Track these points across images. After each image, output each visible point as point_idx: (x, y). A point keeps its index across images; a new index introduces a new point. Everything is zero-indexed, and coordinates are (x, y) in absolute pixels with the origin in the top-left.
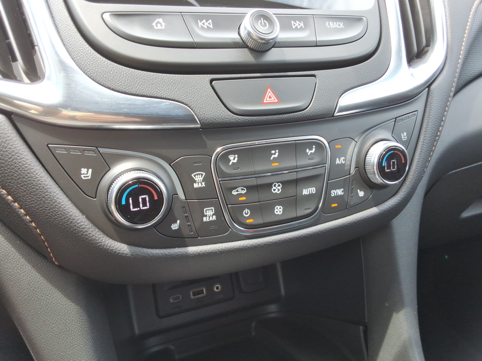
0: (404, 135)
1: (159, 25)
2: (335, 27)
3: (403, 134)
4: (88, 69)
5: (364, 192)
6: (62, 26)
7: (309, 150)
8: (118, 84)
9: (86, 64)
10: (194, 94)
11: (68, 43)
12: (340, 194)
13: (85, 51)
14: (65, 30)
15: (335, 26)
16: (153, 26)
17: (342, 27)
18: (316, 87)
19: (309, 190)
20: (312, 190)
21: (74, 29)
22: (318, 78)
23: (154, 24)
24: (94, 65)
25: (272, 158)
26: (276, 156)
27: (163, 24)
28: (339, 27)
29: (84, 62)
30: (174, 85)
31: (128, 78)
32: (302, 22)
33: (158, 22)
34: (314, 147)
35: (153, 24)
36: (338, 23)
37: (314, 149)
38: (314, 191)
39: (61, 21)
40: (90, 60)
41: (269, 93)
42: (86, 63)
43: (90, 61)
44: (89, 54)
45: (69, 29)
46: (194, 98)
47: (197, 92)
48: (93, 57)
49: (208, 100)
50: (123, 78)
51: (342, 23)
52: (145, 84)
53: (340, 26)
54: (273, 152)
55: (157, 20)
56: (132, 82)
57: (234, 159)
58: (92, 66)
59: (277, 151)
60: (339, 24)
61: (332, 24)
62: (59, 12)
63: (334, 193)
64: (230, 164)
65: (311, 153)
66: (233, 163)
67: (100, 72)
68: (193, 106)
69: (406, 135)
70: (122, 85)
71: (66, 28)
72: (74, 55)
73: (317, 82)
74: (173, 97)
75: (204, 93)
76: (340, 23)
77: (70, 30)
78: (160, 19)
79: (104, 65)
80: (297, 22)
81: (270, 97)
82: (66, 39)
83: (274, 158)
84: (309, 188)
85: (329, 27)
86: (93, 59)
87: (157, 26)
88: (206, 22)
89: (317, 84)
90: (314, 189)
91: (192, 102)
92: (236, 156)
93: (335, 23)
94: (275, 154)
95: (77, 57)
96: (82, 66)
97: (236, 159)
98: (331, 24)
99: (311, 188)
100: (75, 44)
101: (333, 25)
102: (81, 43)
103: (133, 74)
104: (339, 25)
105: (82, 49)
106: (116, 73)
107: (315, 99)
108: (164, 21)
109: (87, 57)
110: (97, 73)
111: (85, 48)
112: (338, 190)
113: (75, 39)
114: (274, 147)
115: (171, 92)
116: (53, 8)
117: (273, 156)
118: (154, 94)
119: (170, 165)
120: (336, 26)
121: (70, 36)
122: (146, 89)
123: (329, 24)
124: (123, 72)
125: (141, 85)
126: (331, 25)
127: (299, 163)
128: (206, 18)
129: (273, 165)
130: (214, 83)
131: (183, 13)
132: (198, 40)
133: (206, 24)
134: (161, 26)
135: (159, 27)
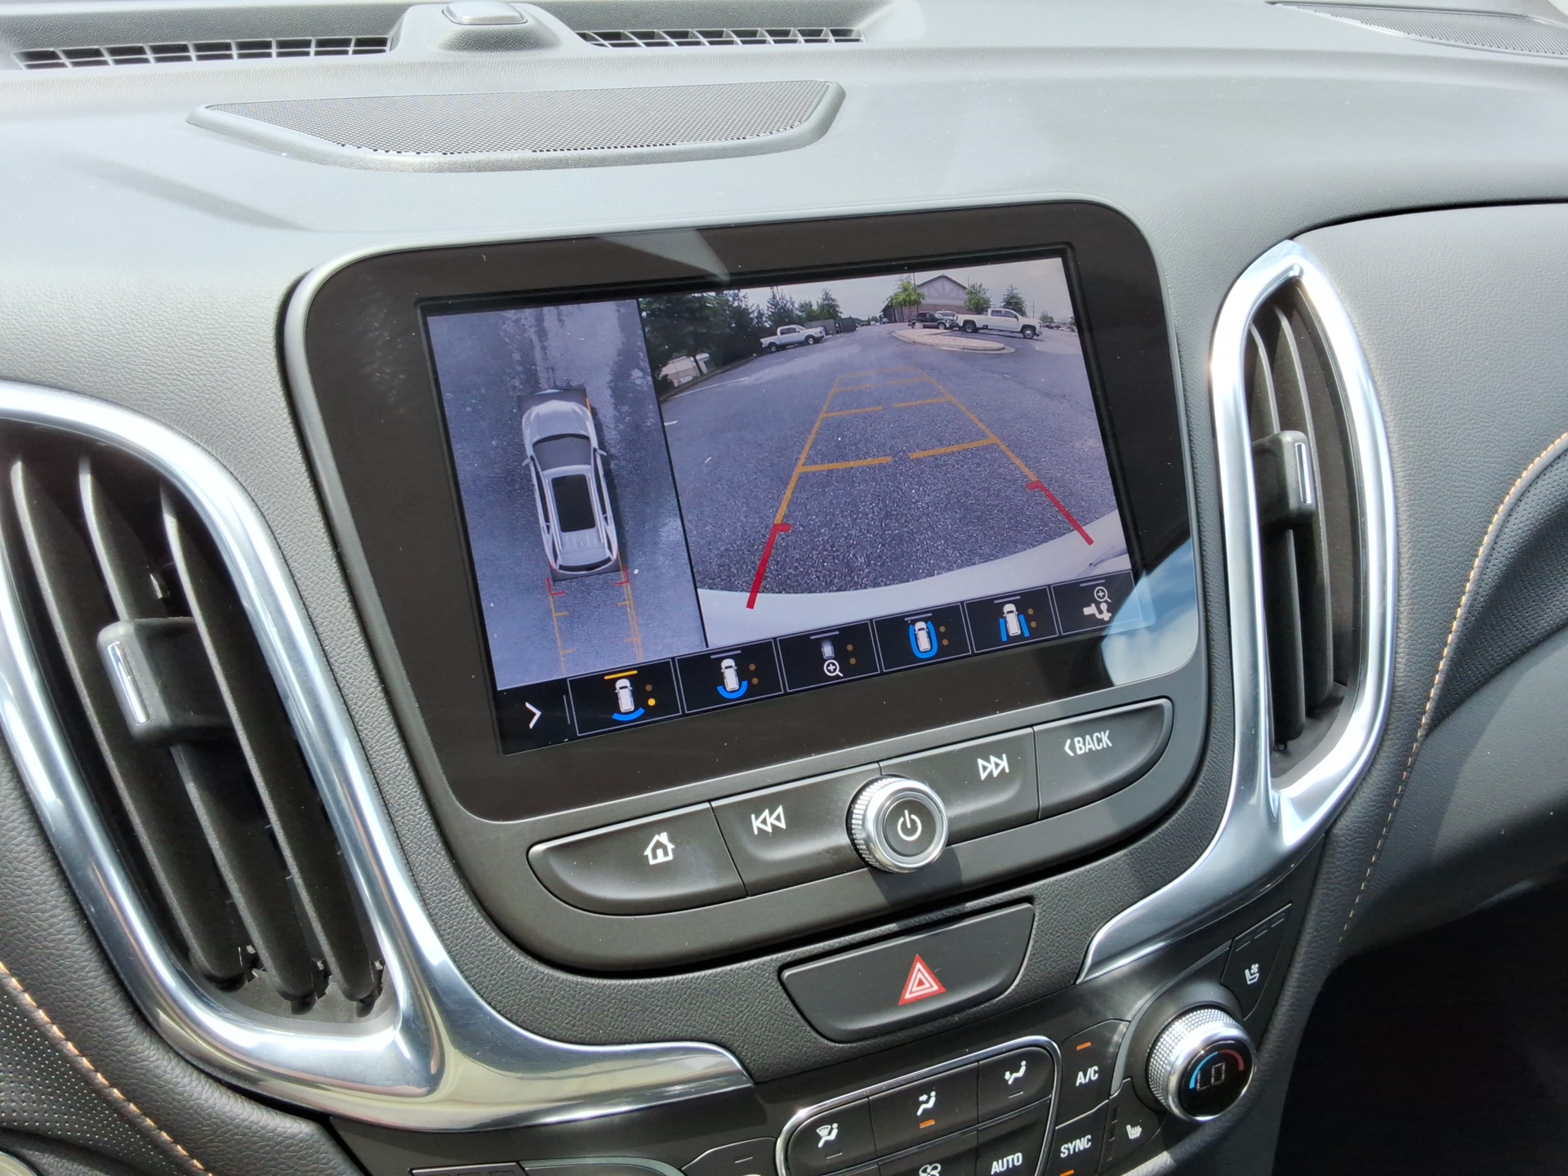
0: (1252, 972)
1: (660, 852)
2: (1087, 751)
3: (1250, 969)
4: (500, 998)
5: (1141, 1127)
6: (434, 891)
7: (1011, 1074)
8: (567, 1023)
9: (493, 985)
10: (740, 1015)
11: (449, 934)
12: (1082, 1148)
13: (490, 952)
14: (441, 902)
15: (1088, 747)
16: (647, 856)
17: (1105, 746)
18: (1035, 927)
19: (1008, 1161)
20: (1013, 1160)
21: (462, 899)
22: (1039, 904)
23: (648, 852)
24: (513, 985)
25: (919, 1113)
26: (931, 1104)
27: (670, 846)
28: (1099, 745)
29: (490, 981)
30: (694, 1002)
31: (589, 1005)
32: (1004, 756)
33: (659, 845)
34: (1024, 1063)
35: (645, 854)
36: (1097, 737)
37: (1023, 1070)
38: (1018, 1161)
39: (430, 877)
40: (503, 974)
41: (920, 972)
42: (493, 982)
43: (502, 977)
44: (501, 961)
45: (450, 899)
46: (741, 1024)
47: (746, 1009)
48: (509, 968)
49: (772, 1022)
50: (578, 1007)
51: (1107, 732)
52: (629, 1013)
53: (1101, 744)
54: (923, 1098)
55: (656, 838)
56: (599, 1015)
57: (829, 1134)
58: (507, 988)
59: (933, 1094)
60: (1099, 736)
61: (1081, 745)
62: (425, 852)
63: (1068, 1149)
64: (821, 1145)
65: (1016, 1079)
66: (827, 1142)
67: (525, 1002)
68: (738, 1043)
69: (1256, 970)
70: (577, 1024)
71: (443, 896)
72: (466, 964)
73: (1037, 914)
74: (692, 1032)
75: (765, 1007)
76: (1102, 733)
77: (454, 902)
78: (661, 834)
79: (535, 983)
80: (993, 759)
81: (921, 983)
82: (446, 923)
83: (925, 1110)
84: (1005, 1157)
85: (1072, 754)
86: (511, 971)
87: (655, 856)
88: (771, 813)
89: (1036, 919)
90: (1018, 1157)
91: (734, 1035)
92: (835, 1125)
93: (1088, 737)
94: (927, 1102)
95: (473, 968)
96: (484, 990)
97: (835, 1132)
98: (1079, 742)
99: (1012, 1156)
100: (468, 937)
101: (1083, 747)
102: (480, 933)
103: (601, 994)
104: (1099, 740)
105: (484, 950)
106: (563, 998)
107: (1030, 960)
108: (671, 840)
109: (496, 967)
110: (519, 1005)
111: (491, 946)
112: (1078, 1141)
113: (466, 924)
114: (925, 1089)
115: (687, 1021)
116: (408, 841)
117: (923, 1107)
118: (648, 1032)
119: (680, 1170)
120: (1092, 746)
121: (454, 916)
122: (629, 1025)
123: (1072, 747)
124: (580, 993)
125: (620, 1018)
126: (1077, 746)
127: (986, 1108)
128: (770, 803)
129: (923, 1126)
130: (787, 973)
131: (714, 804)
132: (751, 877)
133: (770, 820)
134: (666, 854)
135: (661, 858)
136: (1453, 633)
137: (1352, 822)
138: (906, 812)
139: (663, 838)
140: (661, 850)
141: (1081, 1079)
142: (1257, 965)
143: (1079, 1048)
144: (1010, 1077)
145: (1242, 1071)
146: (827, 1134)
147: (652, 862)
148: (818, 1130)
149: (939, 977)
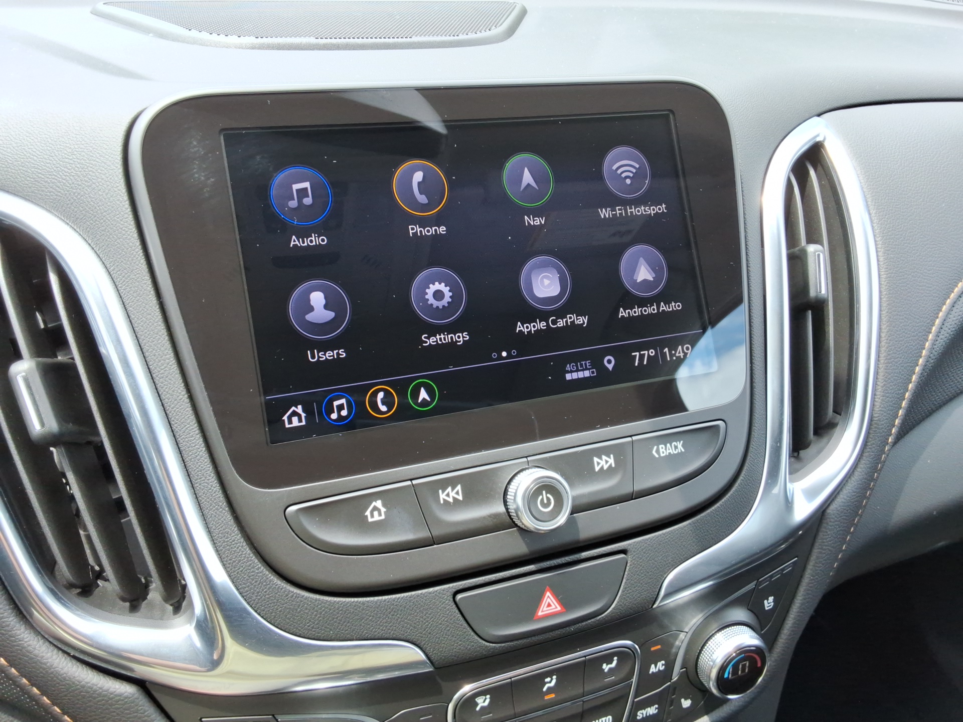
0: (769, 601)
1: (376, 513)
2: (667, 454)
3: (768, 600)
4: (263, 608)
5: (691, 700)
6: (220, 535)
7: (607, 665)
8: (309, 626)
9: (259, 599)
10: (427, 623)
11: (229, 564)
12: (651, 713)
13: (257, 577)
14: (224, 542)
15: (668, 451)
16: (367, 516)
17: (680, 451)
18: (627, 570)
19: (602, 721)
20: (606, 720)
21: (240, 540)
22: (630, 555)
23: (368, 513)
24: (272, 600)
25: (545, 689)
26: (552, 684)
27: (383, 510)
28: (675, 450)
29: (256, 596)
30: (396, 614)
31: (324, 615)
32: (612, 456)
33: (375, 508)
34: (615, 658)
35: (366, 514)
36: (674, 445)
37: (615, 663)
39: (217, 525)
40: (266, 592)
41: (549, 598)
42: (259, 597)
43: (265, 594)
44: (264, 583)
45: (231, 541)
46: (426, 630)
47: (431, 619)
48: (270, 588)
49: (448, 628)
50: (316, 615)
51: (682, 442)
52: (351, 620)
53: (677, 450)
54: (548, 680)
55: (374, 504)
56: (330, 621)
57: (484, 702)
58: (268, 601)
59: (554, 677)
60: (676, 445)
61: (664, 450)
62: (214, 508)
63: (643, 714)
64: (478, 709)
65: (610, 669)
66: (482, 708)
67: (280, 611)
68: (424, 642)
69: (772, 601)
70: (315, 627)
71: (226, 538)
72: (241, 584)
73: (629, 562)
74: (393, 634)
75: (443, 618)
76: (678, 442)
77: (233, 543)
78: (377, 501)
79: (287, 599)
80: (604, 457)
81: (549, 605)
82: (227, 556)
83: (549, 688)
84: (601, 718)
85: (657, 456)
86: (271, 590)
87: (372, 516)
88: (453, 490)
89: (628, 565)
90: (609, 719)
91: (422, 637)
92: (488, 696)
93: (668, 445)
94: (550, 682)
95: (245, 588)
96: (253, 602)
97: (488, 701)
98: (662, 448)
99: (605, 718)
100: (242, 566)
101: (665, 451)
102: (251, 564)
103: (332, 608)
104: (676, 447)
105: (253, 575)
106: (306, 609)
107: (623, 591)
108: (384, 505)
109: (261, 587)
110: (275, 613)
111: (258, 573)
112: (649, 709)
113: (241, 557)
114: (549, 674)
115: (391, 626)
116: (203, 500)
117: (547, 686)
118: (364, 633)
120: (671, 451)
121: (233, 552)
122: (351, 628)
123: (658, 451)
124: (317, 606)
125: (345, 623)
126: (661, 450)
127: (588, 687)
128: (452, 482)
129: (547, 698)
130: (459, 597)
131: (414, 482)
132: (437, 532)
133: (453, 494)
134: (380, 515)
135: (377, 517)
136: (912, 383)
137: (840, 506)
138: (544, 492)
139: (378, 504)
140: (376, 512)
141: (653, 669)
142: (773, 597)
143: (653, 649)
144: (606, 667)
145: (759, 667)
146: (483, 702)
147: (370, 520)
148: (476, 700)
149: (561, 602)
